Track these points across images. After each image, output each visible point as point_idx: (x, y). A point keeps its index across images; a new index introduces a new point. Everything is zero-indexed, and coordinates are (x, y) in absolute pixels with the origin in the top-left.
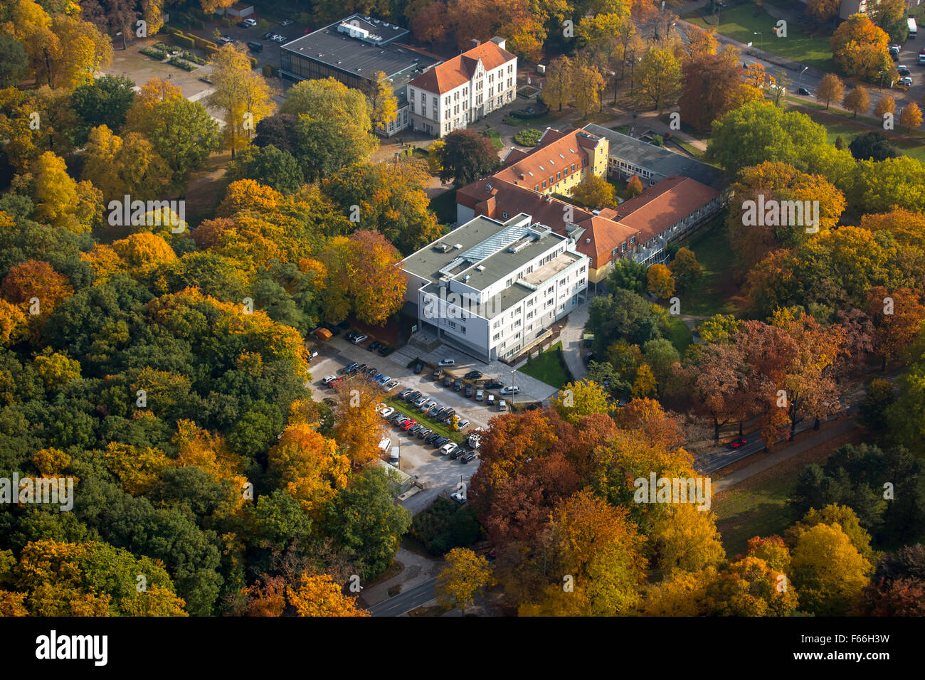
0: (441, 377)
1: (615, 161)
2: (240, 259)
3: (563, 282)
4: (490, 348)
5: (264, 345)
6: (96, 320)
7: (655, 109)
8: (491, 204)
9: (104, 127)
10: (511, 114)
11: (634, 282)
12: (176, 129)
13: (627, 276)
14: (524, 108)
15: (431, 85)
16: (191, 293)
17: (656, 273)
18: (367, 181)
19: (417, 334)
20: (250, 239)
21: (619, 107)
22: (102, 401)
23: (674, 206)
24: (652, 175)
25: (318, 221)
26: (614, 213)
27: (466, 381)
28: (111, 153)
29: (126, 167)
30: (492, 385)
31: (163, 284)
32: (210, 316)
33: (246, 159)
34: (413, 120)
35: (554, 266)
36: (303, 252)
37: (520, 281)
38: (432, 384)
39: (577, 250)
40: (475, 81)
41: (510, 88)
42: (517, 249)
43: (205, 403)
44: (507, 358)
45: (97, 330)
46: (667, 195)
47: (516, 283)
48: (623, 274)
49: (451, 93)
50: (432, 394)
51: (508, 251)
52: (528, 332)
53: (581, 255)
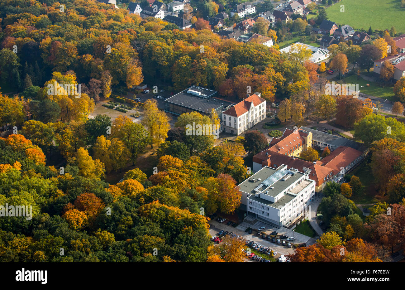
0: (261, 235)
1: (315, 142)
2: (172, 188)
3: (306, 192)
4: (280, 221)
5: (192, 223)
6: (117, 216)
7: (325, 119)
8: (269, 161)
9: (103, 136)
10: (265, 124)
11: (335, 191)
12: (133, 136)
13: (332, 188)
14: (270, 122)
15: (233, 113)
16: (156, 203)
17: (344, 187)
18: (219, 154)
19: (246, 217)
20: (175, 179)
21: (310, 120)
22: (129, 250)
23: (345, 159)
24: (332, 146)
25: (201, 171)
26: (321, 163)
27: (272, 236)
28: (106, 147)
29: (113, 152)
30: (283, 237)
31: (142, 200)
32: (167, 212)
33: (165, 147)
34: (225, 129)
35: (301, 185)
36: (196, 185)
37: (289, 193)
38: (257, 238)
39: (309, 178)
40: (250, 111)
41: (264, 113)
42: (286, 179)
43: (173, 248)
44: (286, 225)
45: (119, 220)
46: (342, 155)
47: (287, 194)
48: (330, 188)
49: (241, 116)
50: (259, 242)
51: (282, 180)
52: (294, 214)
53: (312, 180)
